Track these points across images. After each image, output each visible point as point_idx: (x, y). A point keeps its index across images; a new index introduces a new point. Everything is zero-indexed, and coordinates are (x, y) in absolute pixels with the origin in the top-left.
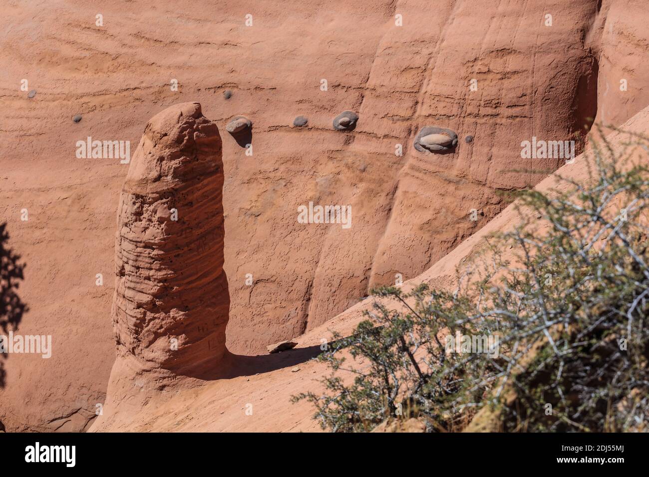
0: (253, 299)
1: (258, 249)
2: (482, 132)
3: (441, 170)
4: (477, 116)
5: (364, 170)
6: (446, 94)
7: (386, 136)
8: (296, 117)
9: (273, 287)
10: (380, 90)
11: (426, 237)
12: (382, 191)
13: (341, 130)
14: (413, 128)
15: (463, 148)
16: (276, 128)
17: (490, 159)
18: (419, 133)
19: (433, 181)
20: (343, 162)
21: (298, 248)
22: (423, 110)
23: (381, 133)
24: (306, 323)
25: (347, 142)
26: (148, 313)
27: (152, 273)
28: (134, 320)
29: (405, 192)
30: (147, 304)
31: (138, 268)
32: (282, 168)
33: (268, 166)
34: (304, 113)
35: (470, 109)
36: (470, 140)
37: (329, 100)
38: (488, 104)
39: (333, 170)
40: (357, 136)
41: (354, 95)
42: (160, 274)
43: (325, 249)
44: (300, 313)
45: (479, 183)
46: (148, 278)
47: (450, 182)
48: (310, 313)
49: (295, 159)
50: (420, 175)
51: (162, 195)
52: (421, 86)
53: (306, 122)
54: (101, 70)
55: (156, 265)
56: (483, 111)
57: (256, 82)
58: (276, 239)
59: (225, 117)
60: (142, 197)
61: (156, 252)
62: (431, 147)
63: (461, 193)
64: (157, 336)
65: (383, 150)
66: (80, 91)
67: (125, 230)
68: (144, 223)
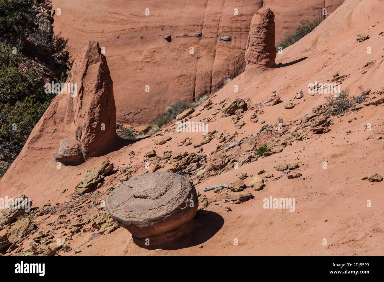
0: (179, 81)
1: (179, 68)
2: (238, 35)
3: (228, 45)
4: (236, 31)
5: (206, 46)
6: (227, 26)
7: (211, 38)
8: (184, 33)
9: (185, 77)
10: (207, 26)
11: (227, 62)
12: (212, 51)
13: (198, 36)
14: (218, 35)
15: (233, 40)
16: (178, 37)
17: (241, 42)
18: (220, 37)
19: (226, 48)
20: (199, 45)
21: (191, 67)
22: (220, 31)
23: (209, 37)
24: (195, 86)
25: (200, 39)
26: (261, 54)
27: (262, 45)
28: (257, 55)
29: (219, 51)
30: (260, 52)
31: (258, 44)
32: (182, 47)
33: (178, 47)
34: (186, 33)
35: (234, 30)
36: (235, 38)
37: (193, 29)
38: (239, 28)
39: (197, 47)
40: (202, 38)
41: (200, 27)
42: (264, 45)
43: (198, 67)
44: (194, 84)
45: (239, 48)
46: (261, 46)
47: (231, 48)
48: (196, 83)
49: (185, 45)
50: (222, 47)
51: (265, 27)
52: (219, 24)
53: (187, 35)
54: (123, 24)
55: (263, 43)
56: (238, 30)
57: (170, 25)
58: (184, 65)
59: (162, 35)
60: (260, 28)
61: (263, 40)
62: (225, 40)
63: (234, 51)
64: (263, 59)
65: (210, 41)
66: (117, 30)
67: (254, 36)
68: (260, 33)
